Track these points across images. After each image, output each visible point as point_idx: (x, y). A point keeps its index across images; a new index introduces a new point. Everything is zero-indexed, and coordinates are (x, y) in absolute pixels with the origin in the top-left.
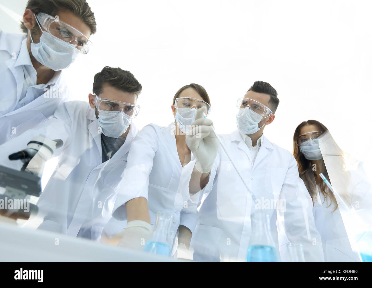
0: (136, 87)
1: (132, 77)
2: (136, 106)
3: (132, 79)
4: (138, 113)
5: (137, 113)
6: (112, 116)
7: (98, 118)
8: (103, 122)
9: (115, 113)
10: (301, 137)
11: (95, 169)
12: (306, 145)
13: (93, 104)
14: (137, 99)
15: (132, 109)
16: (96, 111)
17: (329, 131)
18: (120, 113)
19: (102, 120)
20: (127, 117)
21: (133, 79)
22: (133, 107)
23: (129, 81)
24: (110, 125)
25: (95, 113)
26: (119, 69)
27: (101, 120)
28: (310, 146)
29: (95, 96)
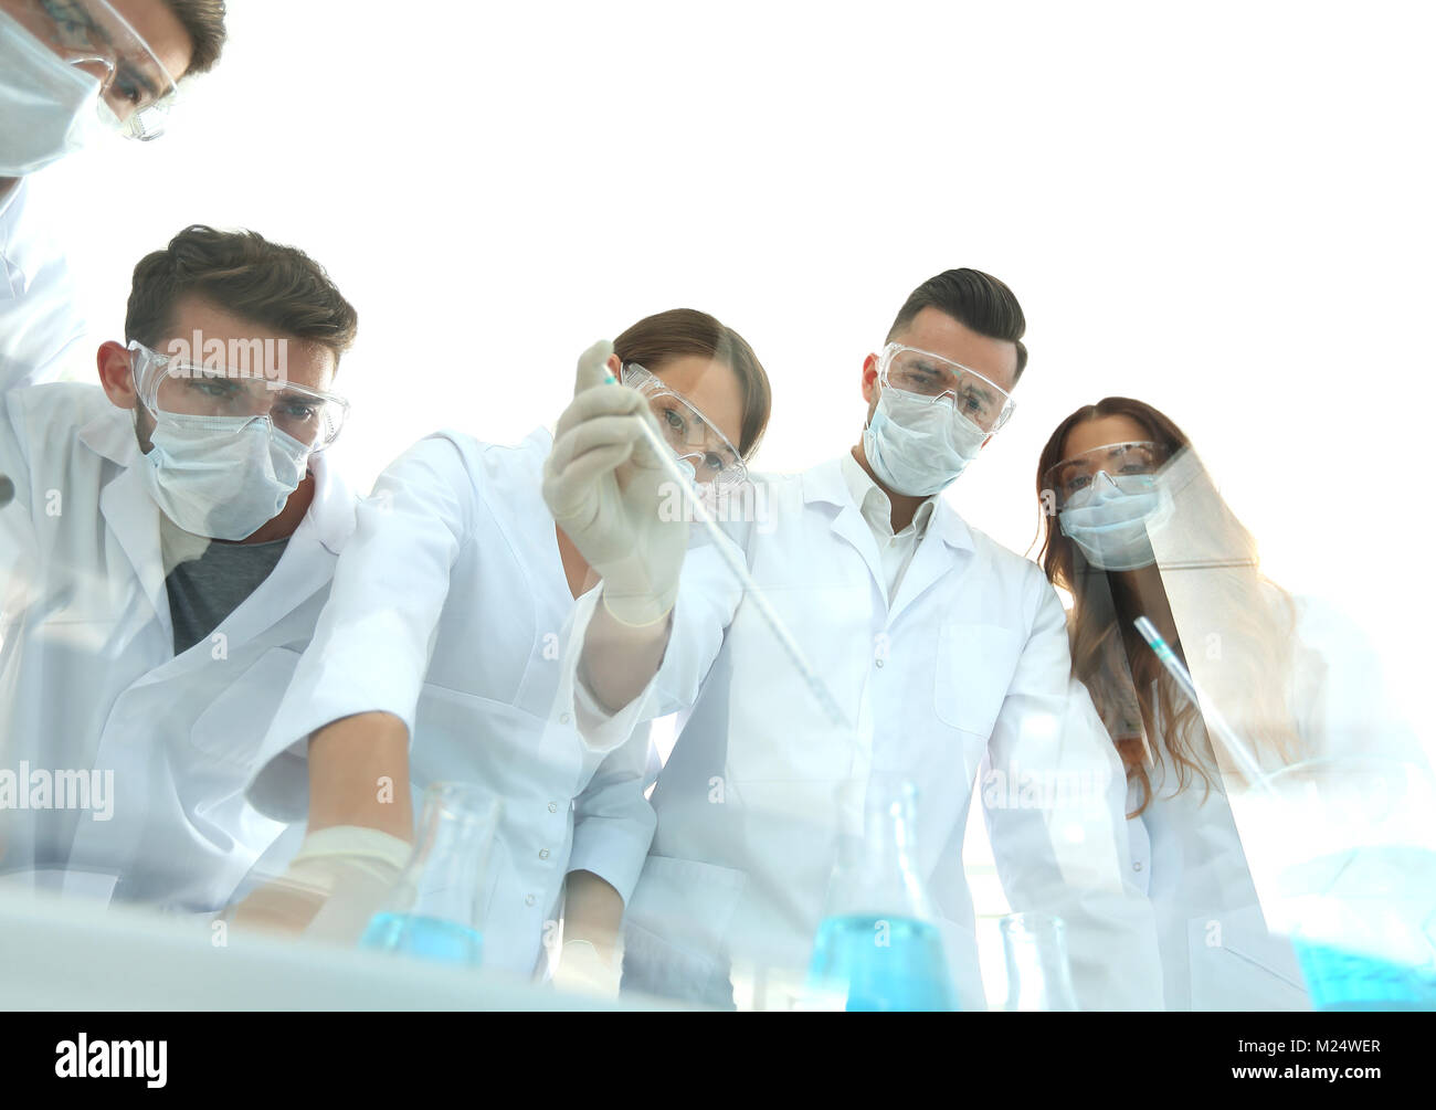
0: (332, 312)
1: (312, 272)
2: (332, 399)
3: (313, 277)
4: (340, 430)
5: (336, 429)
6: (218, 437)
7: (146, 447)
8: (172, 464)
9: (233, 427)
10: (1068, 469)
11: (137, 684)
12: (1083, 505)
13: (125, 389)
14: (335, 369)
15: (314, 414)
16: (139, 420)
17: (1190, 445)
18: (254, 425)
19: (167, 457)
20: (291, 448)
21: (317, 281)
22: (319, 401)
23: (301, 285)
24: (204, 480)
25: (134, 430)
26: (256, 239)
27: (164, 454)
28: (1097, 505)
29: (137, 352)
